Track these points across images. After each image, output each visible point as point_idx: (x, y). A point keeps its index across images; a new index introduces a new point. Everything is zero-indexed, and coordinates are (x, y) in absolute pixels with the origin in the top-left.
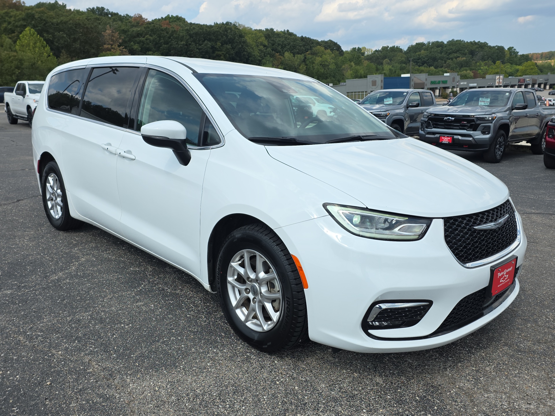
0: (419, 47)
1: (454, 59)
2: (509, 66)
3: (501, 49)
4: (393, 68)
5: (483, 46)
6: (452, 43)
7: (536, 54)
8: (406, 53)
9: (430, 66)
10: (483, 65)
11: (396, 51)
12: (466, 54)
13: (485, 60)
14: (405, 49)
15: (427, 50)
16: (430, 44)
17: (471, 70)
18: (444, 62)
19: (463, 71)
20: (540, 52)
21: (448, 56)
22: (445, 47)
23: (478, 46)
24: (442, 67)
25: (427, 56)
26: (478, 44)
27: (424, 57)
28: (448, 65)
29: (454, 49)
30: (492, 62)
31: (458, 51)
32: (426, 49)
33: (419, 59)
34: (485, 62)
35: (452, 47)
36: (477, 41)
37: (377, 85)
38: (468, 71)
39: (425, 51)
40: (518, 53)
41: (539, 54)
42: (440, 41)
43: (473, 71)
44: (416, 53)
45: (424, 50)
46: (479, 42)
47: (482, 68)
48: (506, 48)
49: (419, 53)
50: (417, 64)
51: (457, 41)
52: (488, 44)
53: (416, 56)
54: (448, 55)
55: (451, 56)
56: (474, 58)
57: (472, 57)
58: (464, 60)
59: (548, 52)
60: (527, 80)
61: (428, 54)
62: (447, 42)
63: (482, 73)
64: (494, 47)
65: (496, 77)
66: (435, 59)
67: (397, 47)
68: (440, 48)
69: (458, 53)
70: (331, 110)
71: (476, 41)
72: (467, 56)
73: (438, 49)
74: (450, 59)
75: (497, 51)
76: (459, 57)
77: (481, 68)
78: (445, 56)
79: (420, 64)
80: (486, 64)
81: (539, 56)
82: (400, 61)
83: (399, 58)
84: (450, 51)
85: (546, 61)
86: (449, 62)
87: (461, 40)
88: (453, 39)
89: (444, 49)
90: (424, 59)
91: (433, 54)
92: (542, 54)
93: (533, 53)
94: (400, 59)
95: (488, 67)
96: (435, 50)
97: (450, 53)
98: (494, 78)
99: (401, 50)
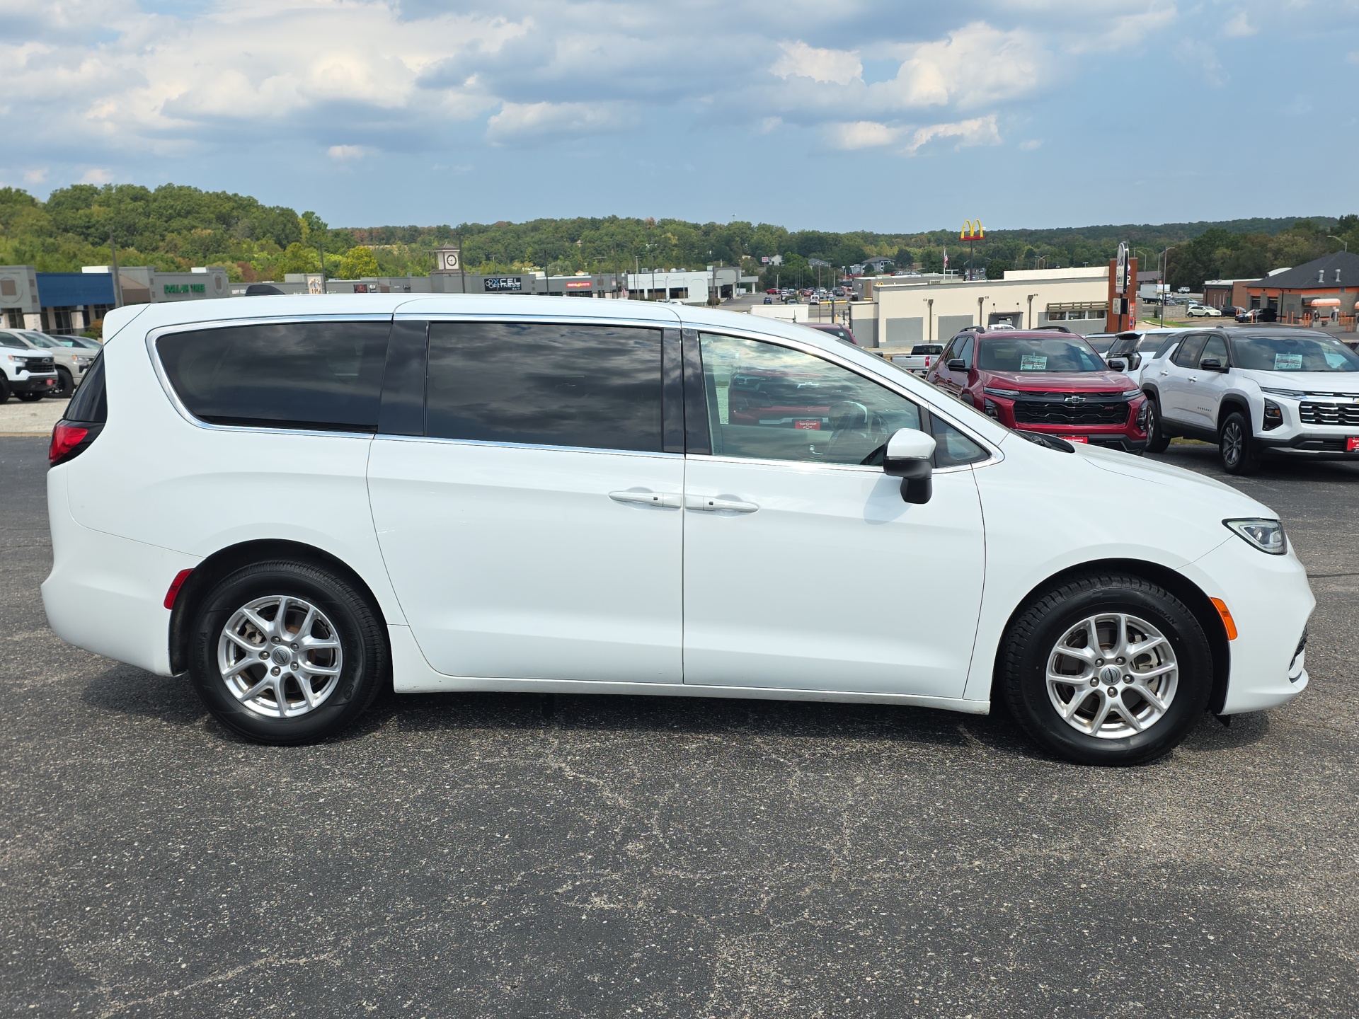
0: (83, 197)
1: (185, 232)
2: (315, 255)
3: (288, 214)
4: (23, 248)
5: (246, 205)
6: (168, 192)
7: (360, 230)
8: (46, 207)
9: (124, 245)
10: (255, 249)
11: (16, 202)
12: (210, 222)
13: (258, 239)
14: (43, 198)
15: (109, 206)
16: (114, 191)
17: (234, 259)
18: (158, 237)
19: (214, 261)
20: (366, 227)
21: (166, 225)
22: (155, 200)
23: (236, 205)
24: (155, 249)
25: (111, 220)
26: (235, 201)
27: (103, 221)
28: (170, 245)
29: (178, 208)
30: (276, 243)
31: (188, 213)
32: (105, 203)
33: (88, 228)
34: (259, 242)
35: (172, 203)
36: (230, 193)
37: (19, 292)
38: (229, 263)
39: (102, 209)
40: (326, 225)
41: (365, 230)
42: (137, 184)
43: (240, 262)
44: (77, 210)
45: (100, 206)
46: (236, 195)
47: (256, 256)
48: (300, 214)
49: (87, 211)
50: (86, 239)
51: (181, 188)
52: (257, 202)
53: (80, 218)
54: (166, 222)
55: (175, 224)
56: (232, 232)
57: (228, 230)
58: (209, 234)
59: (382, 228)
60: (371, 287)
61: (112, 215)
62: (156, 190)
63: (260, 267)
64: (272, 210)
65: (306, 280)
66: (132, 229)
67: (18, 191)
68: (141, 203)
69: (190, 217)
70: (21, 364)
71: (227, 192)
72: (213, 226)
73: (136, 204)
74: (173, 232)
75: (281, 218)
76: (195, 227)
77: (254, 257)
78: (158, 223)
79: (97, 240)
80: (262, 249)
81: (366, 234)
82: (35, 227)
83: (30, 221)
84: (170, 211)
85: (382, 247)
86: (173, 239)
87: (190, 187)
88: (169, 184)
89: (154, 206)
90: (104, 226)
91: (127, 217)
92: (371, 231)
93: (353, 228)
94: (32, 225)
95: (268, 254)
96: (130, 207)
97: (170, 218)
98: (303, 281)
99: (32, 201)
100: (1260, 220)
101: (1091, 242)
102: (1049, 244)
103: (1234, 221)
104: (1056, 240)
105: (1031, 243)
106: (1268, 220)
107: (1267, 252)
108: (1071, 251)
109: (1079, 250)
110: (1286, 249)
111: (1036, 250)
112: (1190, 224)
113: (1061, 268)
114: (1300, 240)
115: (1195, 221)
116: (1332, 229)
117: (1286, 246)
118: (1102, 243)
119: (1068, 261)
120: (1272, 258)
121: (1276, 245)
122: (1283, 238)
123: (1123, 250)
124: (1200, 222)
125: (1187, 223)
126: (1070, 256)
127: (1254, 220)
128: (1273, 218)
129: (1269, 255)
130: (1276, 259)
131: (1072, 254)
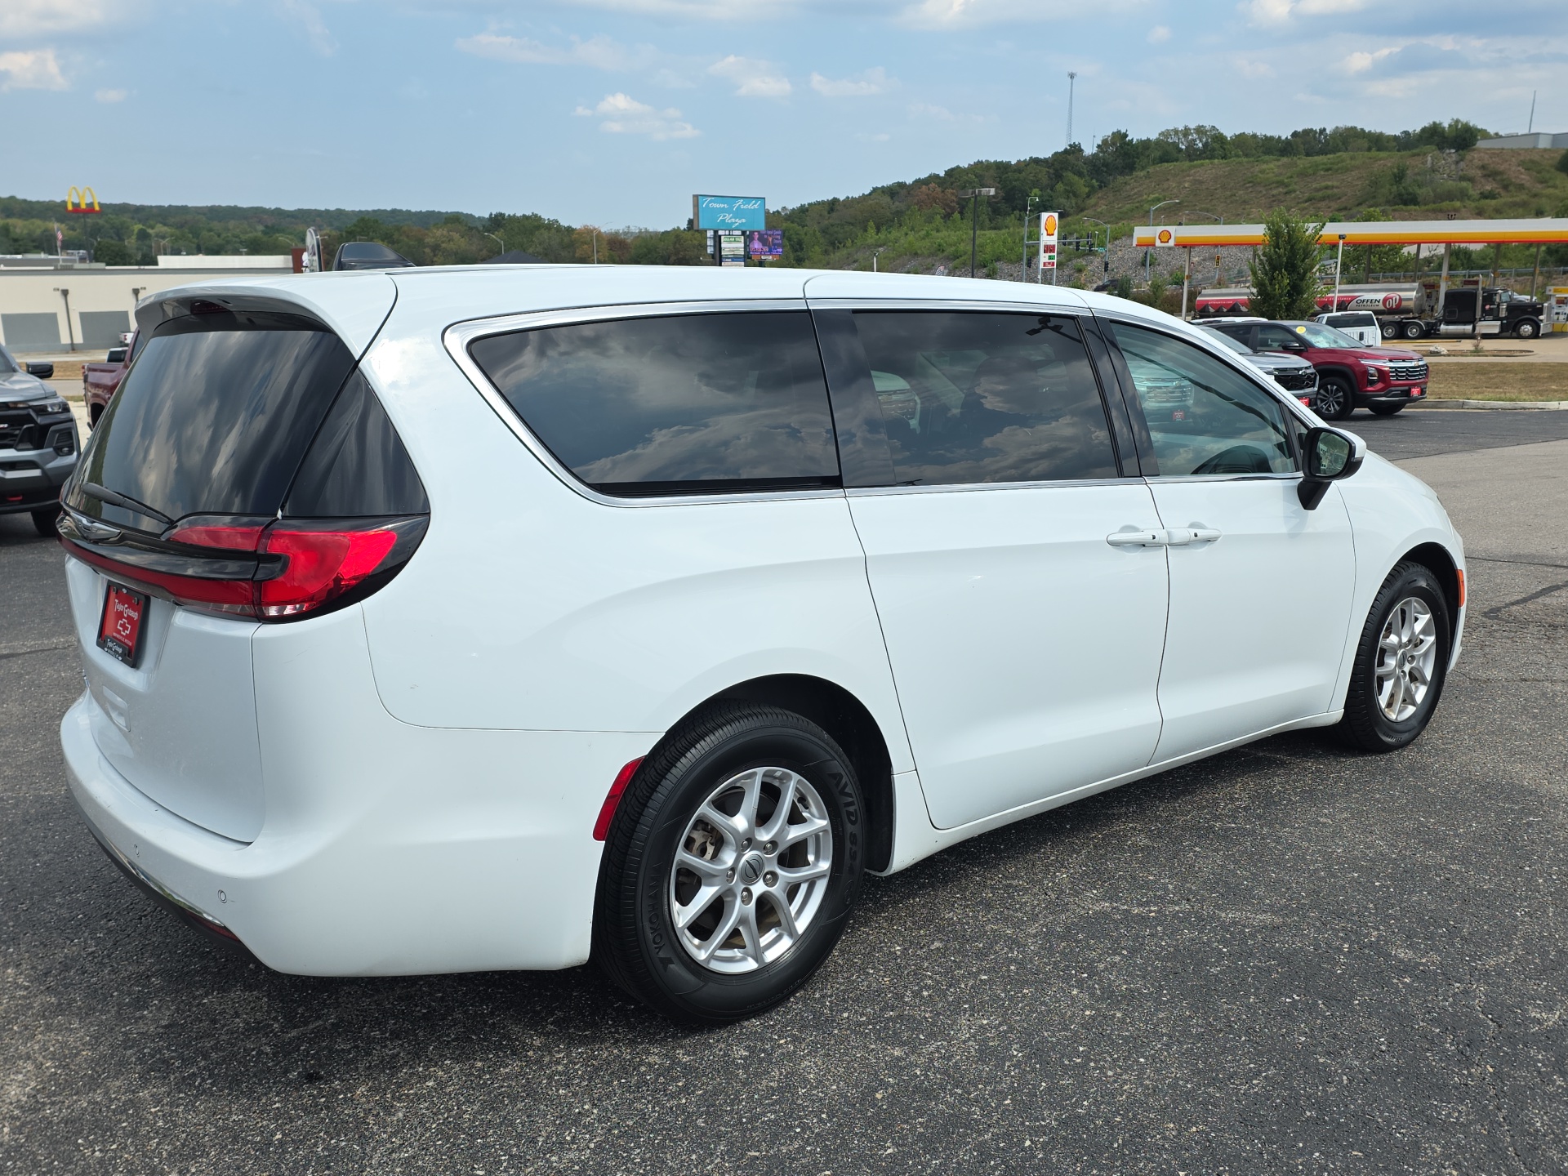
100: (401, 211)
101: (216, 225)
102: (165, 225)
103: (374, 211)
104: (172, 220)
105: (140, 221)
106: (409, 212)
107: (425, 247)
108: (196, 235)
109: (205, 234)
110: (444, 245)
111: (150, 231)
112: (327, 211)
113: (188, 254)
114: (456, 236)
115: (332, 208)
116: (484, 227)
117: (443, 242)
118: (231, 227)
119: (194, 246)
120: (432, 254)
121: (433, 240)
122: (439, 233)
123: (311, 239)
124: (337, 210)
125: (323, 209)
126: (195, 240)
127: (394, 211)
128: (413, 210)
129: (427, 250)
130: (435, 255)
131: (198, 238)
